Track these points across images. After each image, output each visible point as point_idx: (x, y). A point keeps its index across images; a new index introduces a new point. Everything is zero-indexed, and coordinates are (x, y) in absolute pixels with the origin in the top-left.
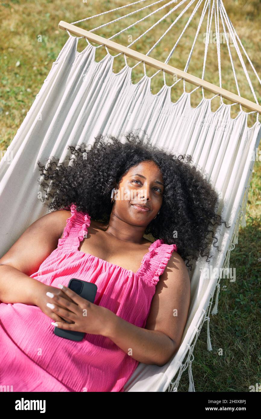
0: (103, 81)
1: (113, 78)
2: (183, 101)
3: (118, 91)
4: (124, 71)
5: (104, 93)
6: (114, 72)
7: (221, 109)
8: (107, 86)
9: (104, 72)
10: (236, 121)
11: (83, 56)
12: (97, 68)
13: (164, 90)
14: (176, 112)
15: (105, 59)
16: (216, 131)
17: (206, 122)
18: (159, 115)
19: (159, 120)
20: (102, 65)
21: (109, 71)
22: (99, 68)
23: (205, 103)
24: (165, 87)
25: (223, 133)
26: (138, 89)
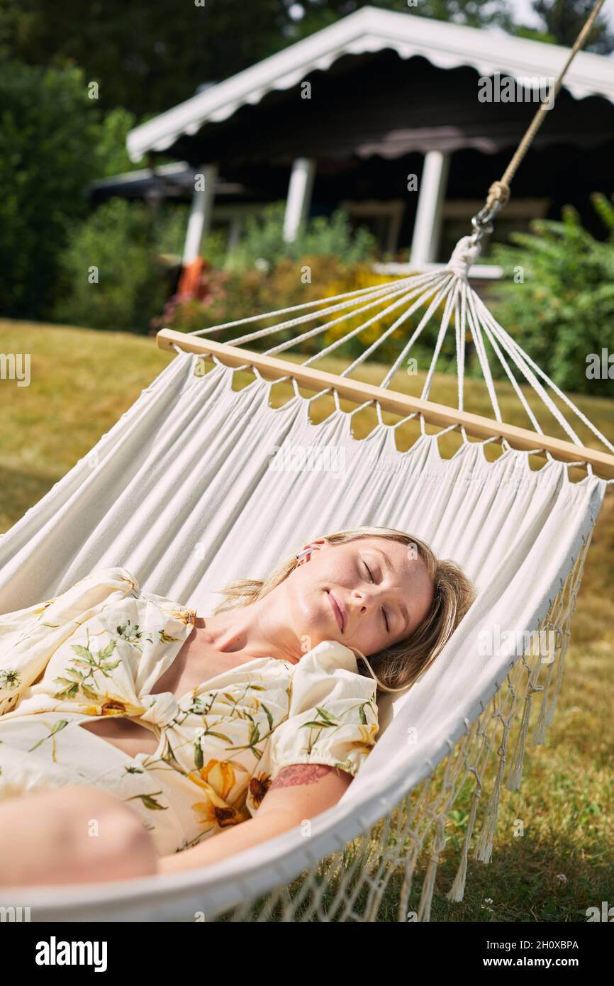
0: (248, 421)
1: (269, 416)
2: (423, 449)
3: (280, 437)
4: (291, 405)
5: (250, 440)
6: (273, 407)
7: (507, 458)
8: (257, 428)
9: (250, 405)
10: (543, 475)
11: (206, 383)
12: (236, 400)
13: (378, 434)
14: (409, 467)
15: (253, 386)
16: (499, 491)
17: (476, 478)
18: (372, 473)
19: (372, 481)
20: (247, 395)
21: (262, 405)
22: (241, 400)
23: (469, 452)
24: (381, 428)
25: (515, 491)
26: (324, 433)
